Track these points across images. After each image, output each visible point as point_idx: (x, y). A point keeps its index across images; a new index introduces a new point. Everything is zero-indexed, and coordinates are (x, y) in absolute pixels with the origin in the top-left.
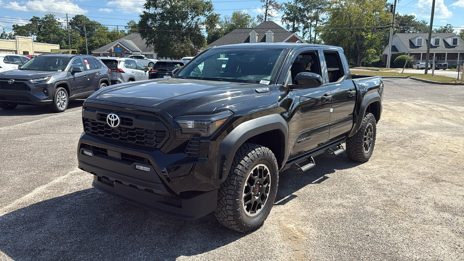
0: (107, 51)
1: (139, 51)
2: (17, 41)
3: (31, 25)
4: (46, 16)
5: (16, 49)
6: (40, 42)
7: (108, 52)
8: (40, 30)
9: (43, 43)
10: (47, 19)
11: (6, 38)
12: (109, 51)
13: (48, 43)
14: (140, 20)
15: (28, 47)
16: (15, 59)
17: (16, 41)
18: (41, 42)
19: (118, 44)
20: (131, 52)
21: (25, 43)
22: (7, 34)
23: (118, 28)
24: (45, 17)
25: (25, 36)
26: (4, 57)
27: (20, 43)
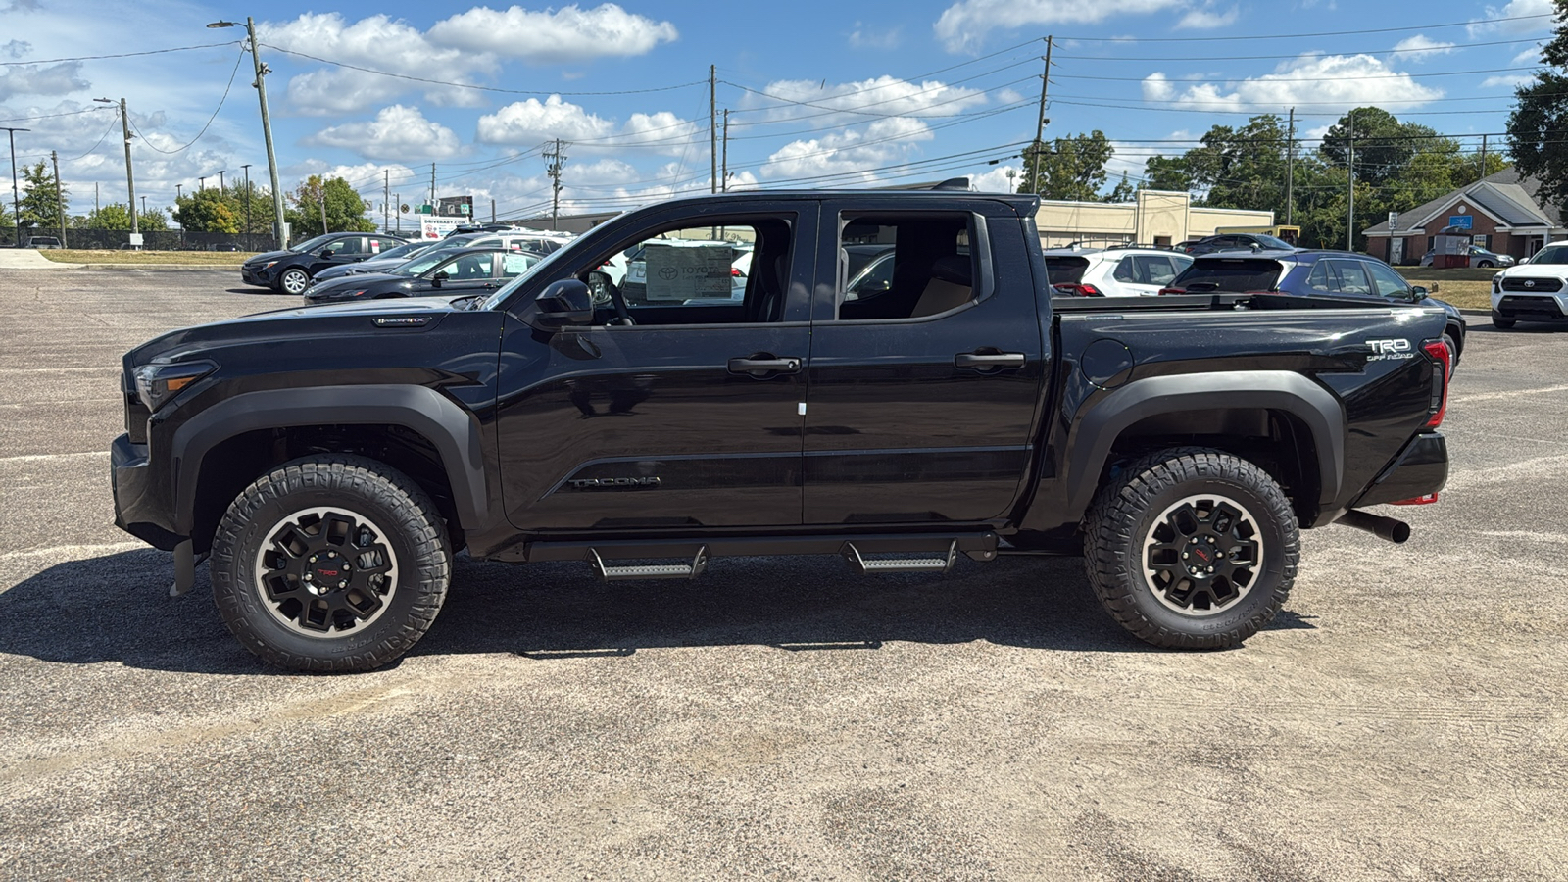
0: (1418, 228)
1: (1541, 221)
2: (1141, 206)
3: (1201, 153)
4: (1252, 120)
5: (1134, 232)
6: (1216, 207)
7: (1422, 232)
8: (1227, 167)
9: (1225, 207)
10: (1256, 132)
11: (1128, 198)
12: (1423, 228)
13: (1241, 208)
14: (1517, 109)
15: (1172, 222)
16: (1154, 265)
17: (1138, 208)
18: (1221, 207)
19: (1462, 203)
20: (1509, 227)
21: (1163, 210)
22: (1131, 187)
23: (1484, 144)
24: (1250, 124)
25: (1180, 189)
26: (1117, 261)
27: (1149, 211)
